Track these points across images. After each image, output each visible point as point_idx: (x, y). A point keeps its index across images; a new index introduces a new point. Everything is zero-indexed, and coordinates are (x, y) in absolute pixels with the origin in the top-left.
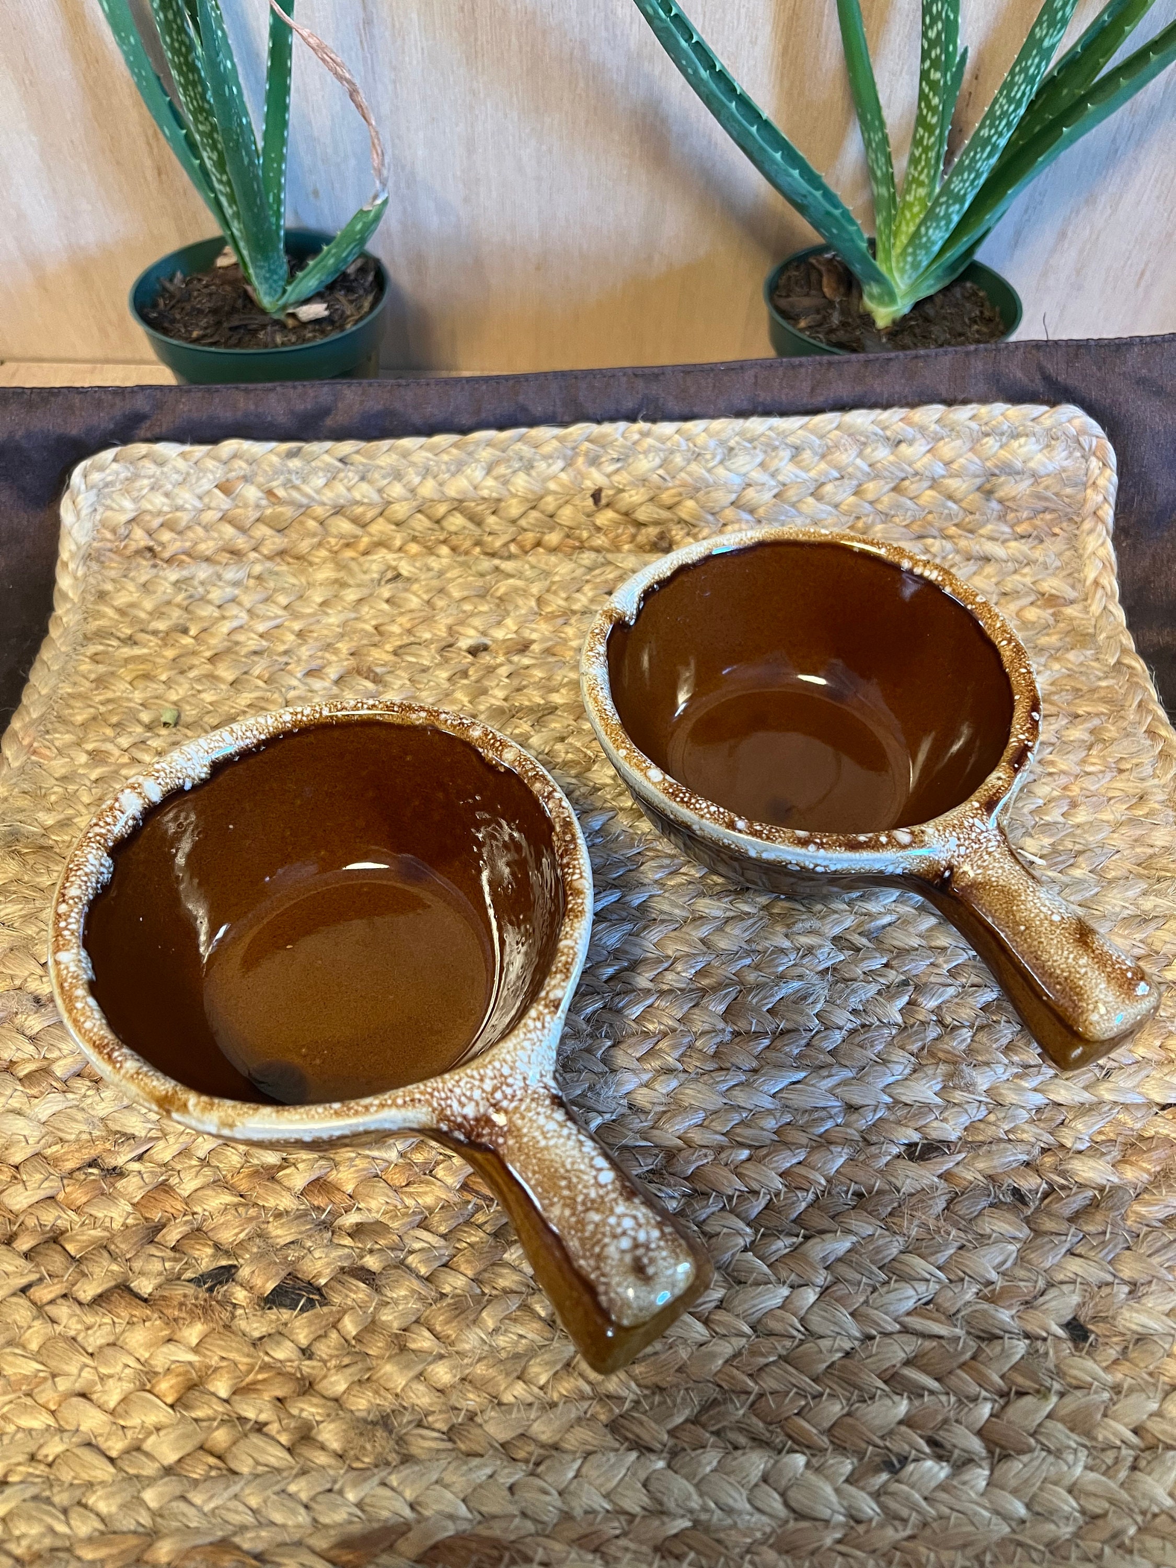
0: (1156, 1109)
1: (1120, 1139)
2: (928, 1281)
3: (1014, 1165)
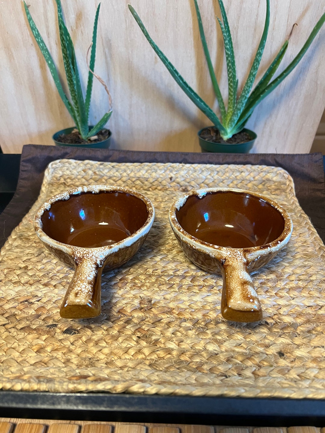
0: (306, 307)
1: (296, 313)
2: (240, 340)
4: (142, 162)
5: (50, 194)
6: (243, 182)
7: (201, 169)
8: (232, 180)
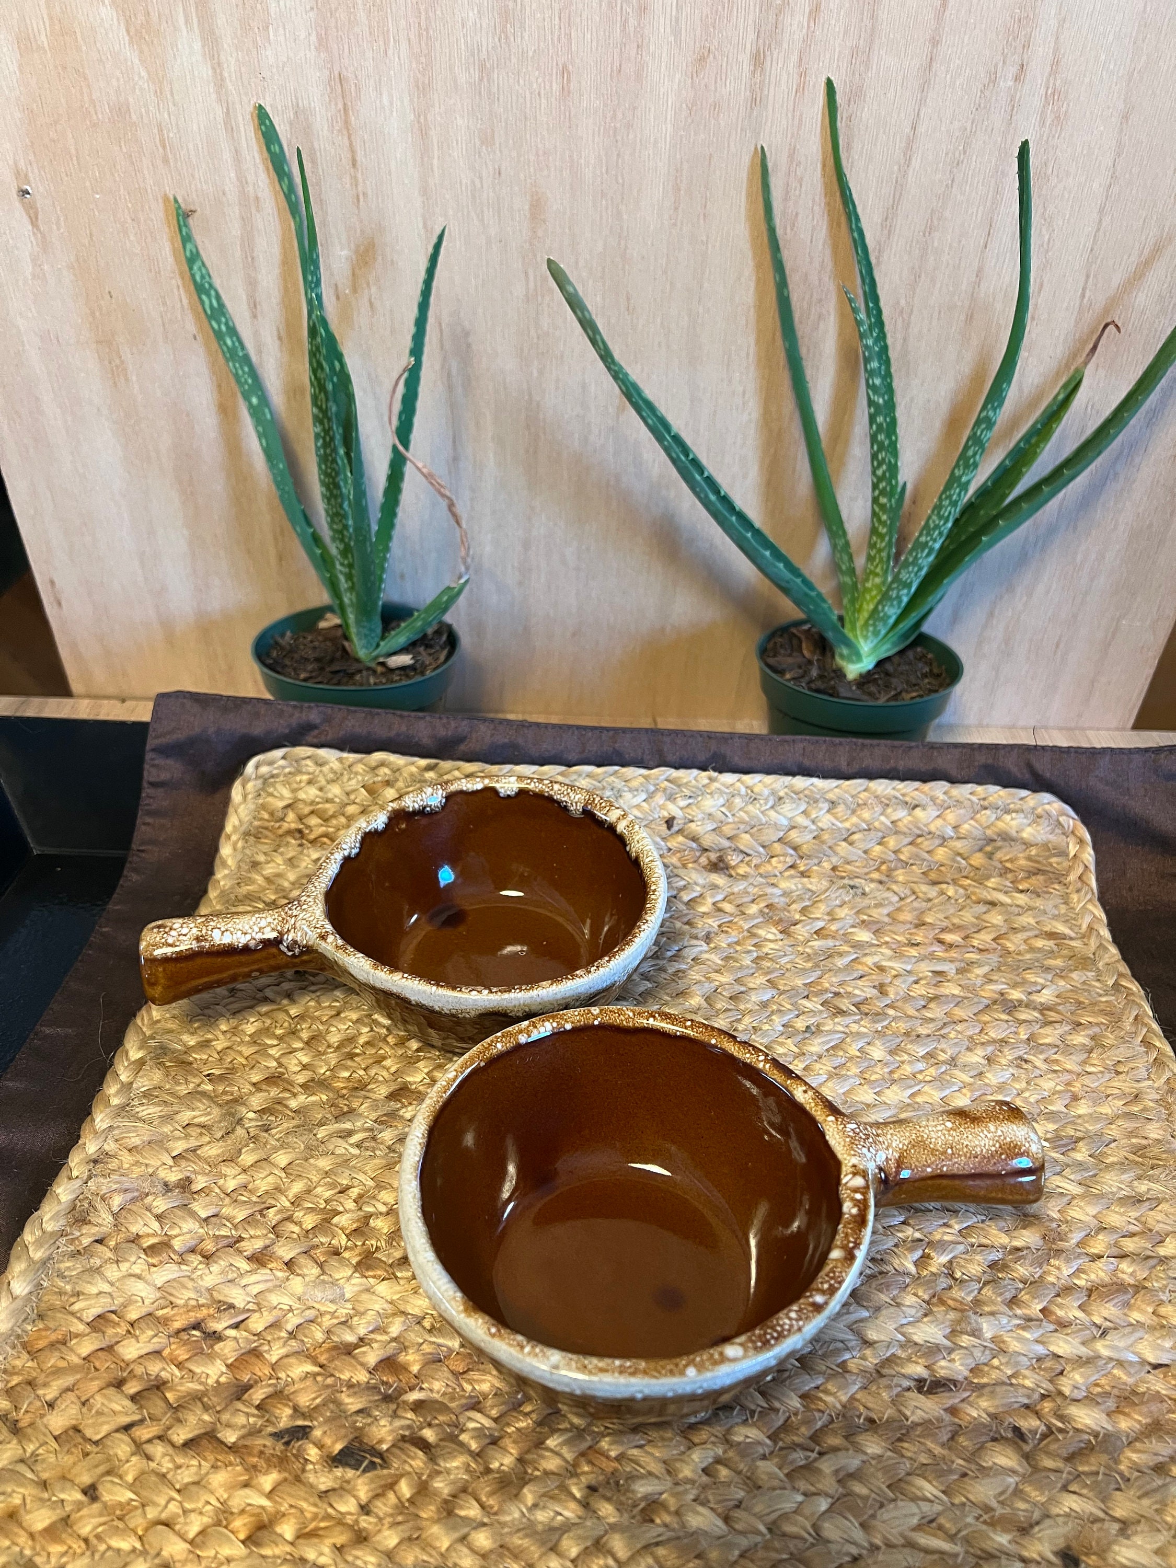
0: (1148, 1368)
1: (1115, 1392)
2: (932, 1501)
3: (1016, 1406)
4: (570, 765)
5: (249, 871)
6: (919, 840)
7: (773, 793)
8: (880, 834)
